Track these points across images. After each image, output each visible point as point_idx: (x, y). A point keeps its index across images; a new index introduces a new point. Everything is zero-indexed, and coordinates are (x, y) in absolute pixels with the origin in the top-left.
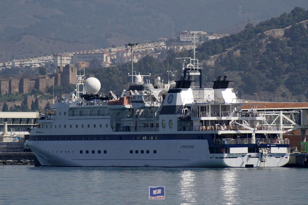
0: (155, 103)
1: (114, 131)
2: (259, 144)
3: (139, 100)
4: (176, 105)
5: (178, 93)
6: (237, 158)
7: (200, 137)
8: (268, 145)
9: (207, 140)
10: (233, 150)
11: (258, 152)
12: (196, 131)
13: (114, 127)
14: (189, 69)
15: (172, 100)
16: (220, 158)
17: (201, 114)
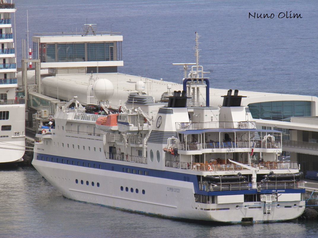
0: (146, 125)
1: (107, 158)
2: (260, 190)
3: (124, 121)
4: (165, 131)
5: (167, 115)
6: (228, 209)
7: (186, 178)
8: (273, 191)
9: (193, 183)
10: (222, 199)
11: (259, 200)
12: (183, 169)
13: (107, 152)
14: (190, 80)
15: (160, 124)
16: (205, 210)
17: (187, 146)
